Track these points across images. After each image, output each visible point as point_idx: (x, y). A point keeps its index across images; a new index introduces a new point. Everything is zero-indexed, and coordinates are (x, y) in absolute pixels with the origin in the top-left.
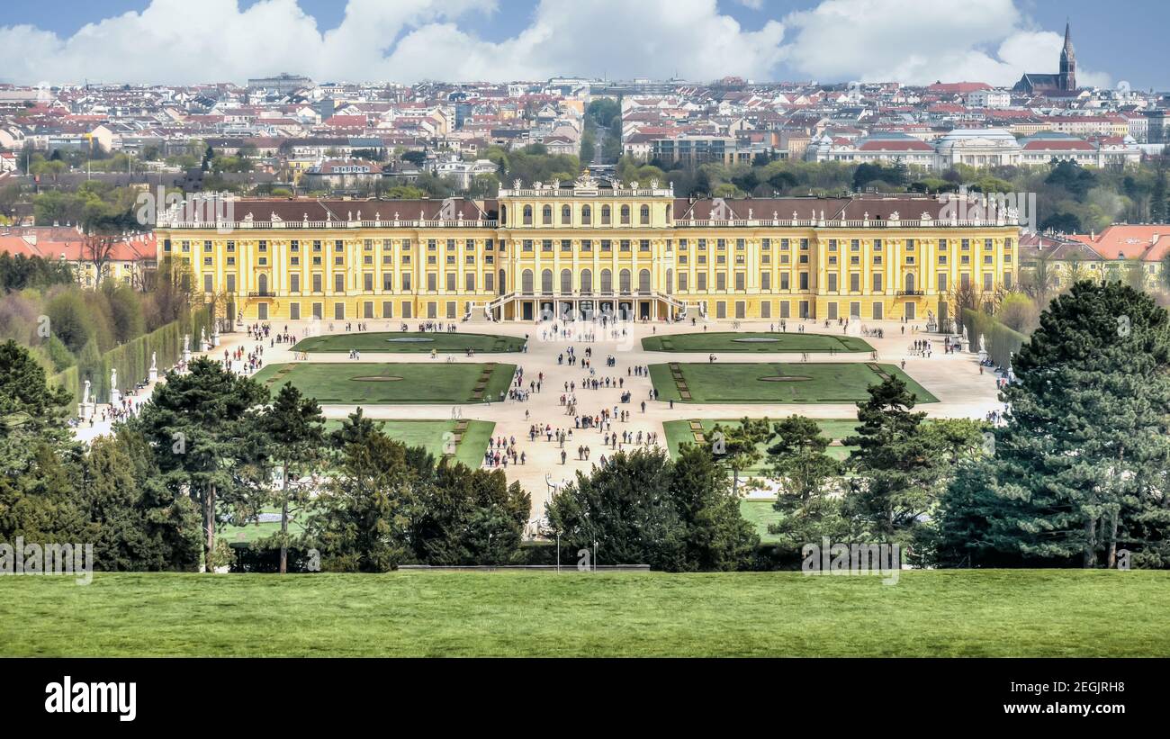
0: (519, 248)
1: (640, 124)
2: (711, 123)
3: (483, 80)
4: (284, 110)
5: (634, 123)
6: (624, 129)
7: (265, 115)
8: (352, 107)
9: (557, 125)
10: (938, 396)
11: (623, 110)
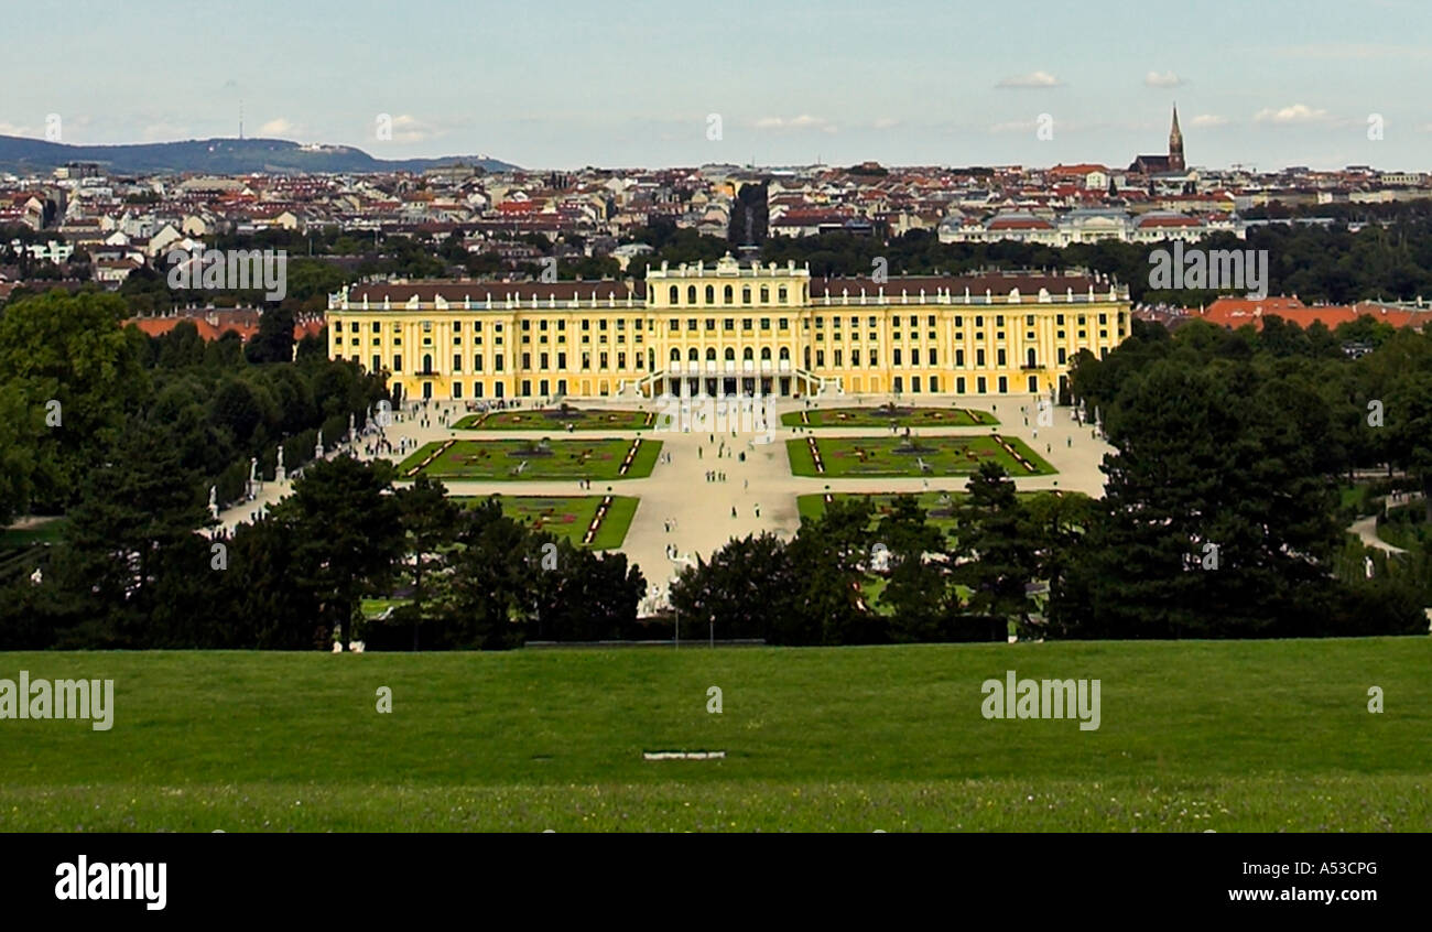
0: (667, 327)
1: (786, 208)
2: (851, 206)
3: (641, 168)
4: (456, 196)
5: (779, 207)
6: (771, 212)
7: (439, 202)
8: (520, 194)
9: (708, 209)
10: (1057, 468)
11: (769, 194)
